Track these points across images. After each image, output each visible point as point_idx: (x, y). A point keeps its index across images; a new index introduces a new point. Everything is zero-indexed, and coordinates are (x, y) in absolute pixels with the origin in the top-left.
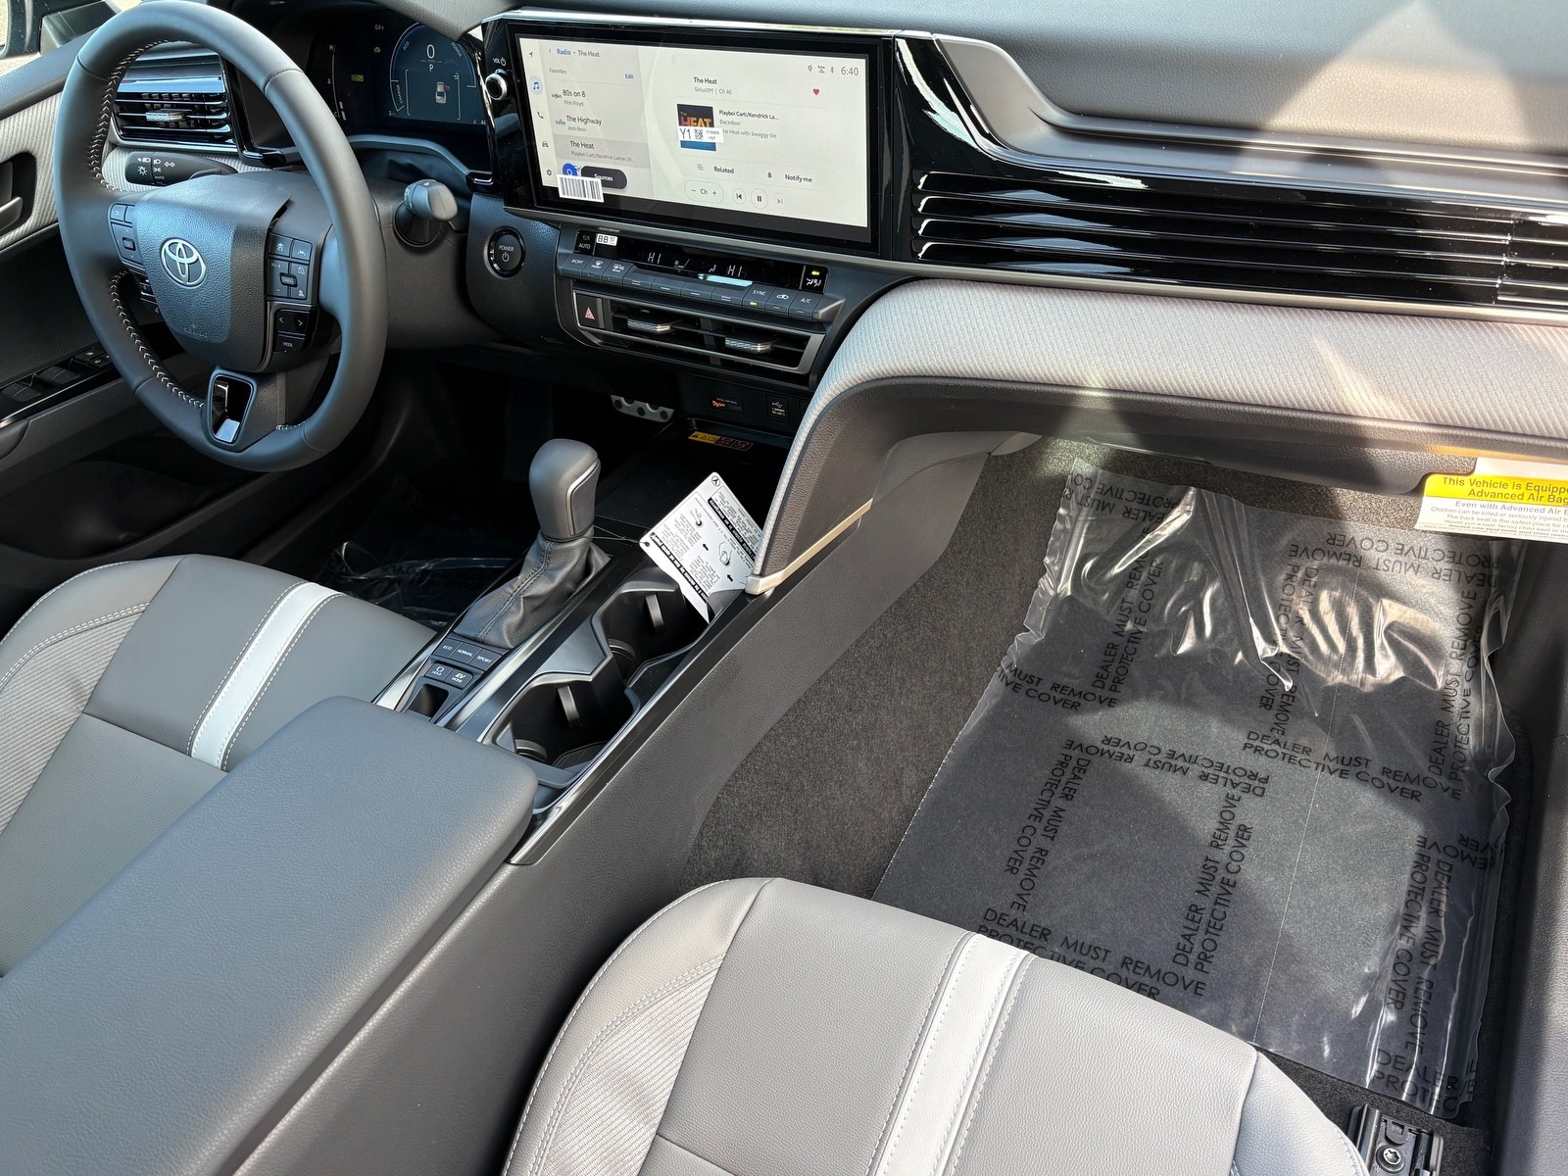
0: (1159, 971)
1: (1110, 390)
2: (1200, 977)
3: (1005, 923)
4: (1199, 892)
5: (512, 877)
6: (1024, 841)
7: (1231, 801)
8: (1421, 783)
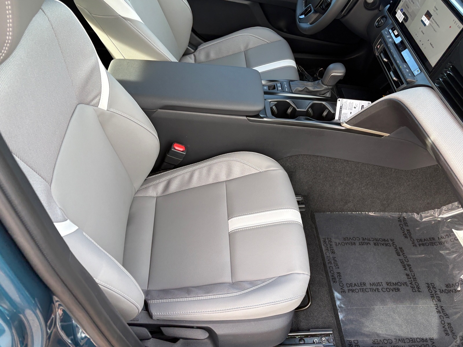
0: (341, 281)
1: (433, 143)
2: (347, 291)
3: (330, 243)
4: (370, 284)
5: (245, 119)
6: (354, 239)
7: (405, 284)
8: (453, 335)
